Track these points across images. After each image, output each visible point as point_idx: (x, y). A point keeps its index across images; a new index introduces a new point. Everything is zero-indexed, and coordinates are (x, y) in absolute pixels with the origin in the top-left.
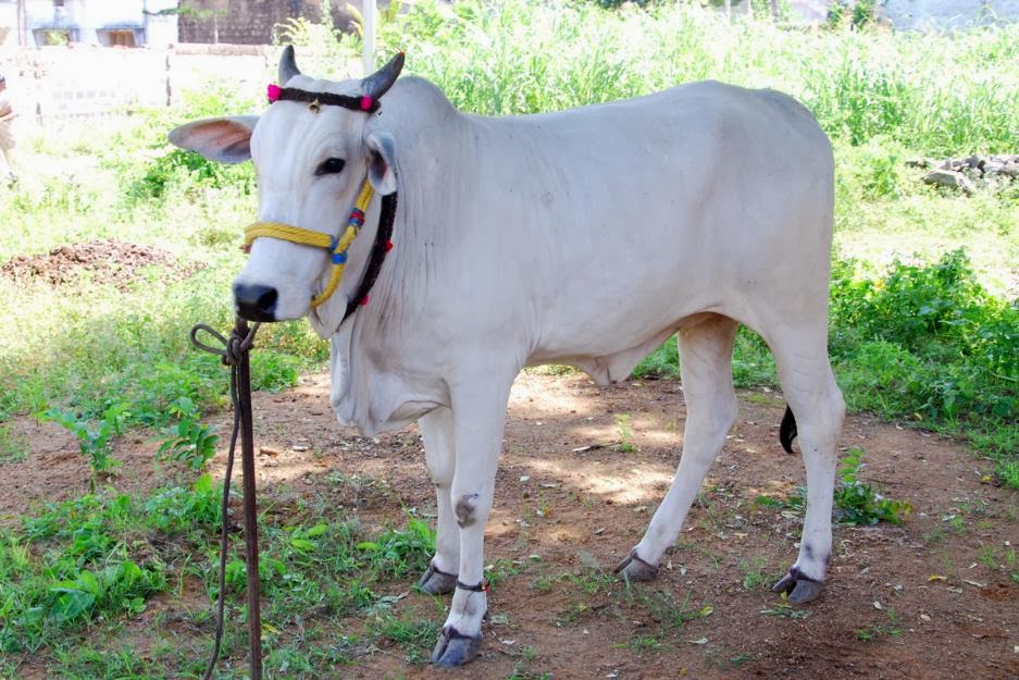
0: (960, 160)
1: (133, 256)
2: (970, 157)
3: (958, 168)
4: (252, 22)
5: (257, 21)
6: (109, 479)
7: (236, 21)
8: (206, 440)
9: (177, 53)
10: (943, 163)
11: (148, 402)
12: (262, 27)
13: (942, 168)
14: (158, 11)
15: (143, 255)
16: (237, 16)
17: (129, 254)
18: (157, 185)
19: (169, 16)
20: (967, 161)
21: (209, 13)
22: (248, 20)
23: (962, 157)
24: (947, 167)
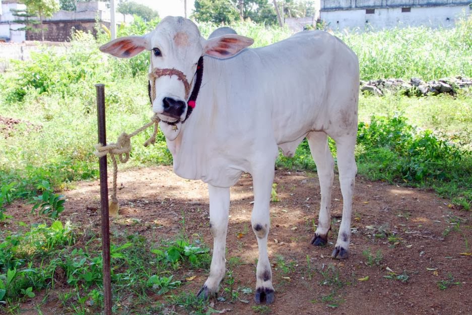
0: (374, 81)
1: (11, 124)
2: (378, 80)
3: (374, 85)
4: (58, 35)
5: (61, 35)
6: (5, 226)
7: (51, 34)
8: (58, 202)
9: (27, 45)
10: (368, 82)
11: (24, 187)
12: (63, 37)
13: (368, 85)
14: (17, 29)
15: (15, 123)
16: (52, 33)
17: (9, 122)
18: (20, 96)
19: (21, 31)
20: (378, 82)
21: (40, 29)
22: (57, 34)
23: (375, 80)
24: (370, 84)
